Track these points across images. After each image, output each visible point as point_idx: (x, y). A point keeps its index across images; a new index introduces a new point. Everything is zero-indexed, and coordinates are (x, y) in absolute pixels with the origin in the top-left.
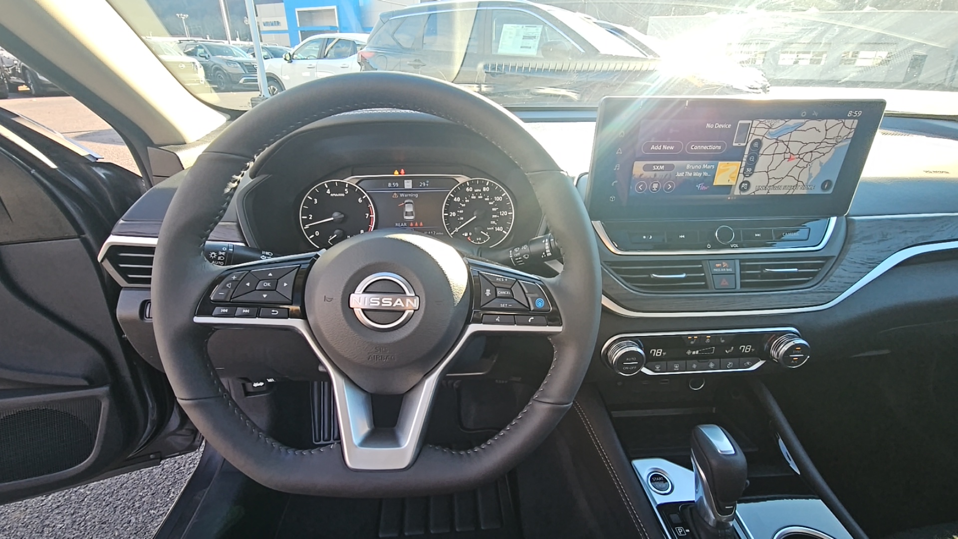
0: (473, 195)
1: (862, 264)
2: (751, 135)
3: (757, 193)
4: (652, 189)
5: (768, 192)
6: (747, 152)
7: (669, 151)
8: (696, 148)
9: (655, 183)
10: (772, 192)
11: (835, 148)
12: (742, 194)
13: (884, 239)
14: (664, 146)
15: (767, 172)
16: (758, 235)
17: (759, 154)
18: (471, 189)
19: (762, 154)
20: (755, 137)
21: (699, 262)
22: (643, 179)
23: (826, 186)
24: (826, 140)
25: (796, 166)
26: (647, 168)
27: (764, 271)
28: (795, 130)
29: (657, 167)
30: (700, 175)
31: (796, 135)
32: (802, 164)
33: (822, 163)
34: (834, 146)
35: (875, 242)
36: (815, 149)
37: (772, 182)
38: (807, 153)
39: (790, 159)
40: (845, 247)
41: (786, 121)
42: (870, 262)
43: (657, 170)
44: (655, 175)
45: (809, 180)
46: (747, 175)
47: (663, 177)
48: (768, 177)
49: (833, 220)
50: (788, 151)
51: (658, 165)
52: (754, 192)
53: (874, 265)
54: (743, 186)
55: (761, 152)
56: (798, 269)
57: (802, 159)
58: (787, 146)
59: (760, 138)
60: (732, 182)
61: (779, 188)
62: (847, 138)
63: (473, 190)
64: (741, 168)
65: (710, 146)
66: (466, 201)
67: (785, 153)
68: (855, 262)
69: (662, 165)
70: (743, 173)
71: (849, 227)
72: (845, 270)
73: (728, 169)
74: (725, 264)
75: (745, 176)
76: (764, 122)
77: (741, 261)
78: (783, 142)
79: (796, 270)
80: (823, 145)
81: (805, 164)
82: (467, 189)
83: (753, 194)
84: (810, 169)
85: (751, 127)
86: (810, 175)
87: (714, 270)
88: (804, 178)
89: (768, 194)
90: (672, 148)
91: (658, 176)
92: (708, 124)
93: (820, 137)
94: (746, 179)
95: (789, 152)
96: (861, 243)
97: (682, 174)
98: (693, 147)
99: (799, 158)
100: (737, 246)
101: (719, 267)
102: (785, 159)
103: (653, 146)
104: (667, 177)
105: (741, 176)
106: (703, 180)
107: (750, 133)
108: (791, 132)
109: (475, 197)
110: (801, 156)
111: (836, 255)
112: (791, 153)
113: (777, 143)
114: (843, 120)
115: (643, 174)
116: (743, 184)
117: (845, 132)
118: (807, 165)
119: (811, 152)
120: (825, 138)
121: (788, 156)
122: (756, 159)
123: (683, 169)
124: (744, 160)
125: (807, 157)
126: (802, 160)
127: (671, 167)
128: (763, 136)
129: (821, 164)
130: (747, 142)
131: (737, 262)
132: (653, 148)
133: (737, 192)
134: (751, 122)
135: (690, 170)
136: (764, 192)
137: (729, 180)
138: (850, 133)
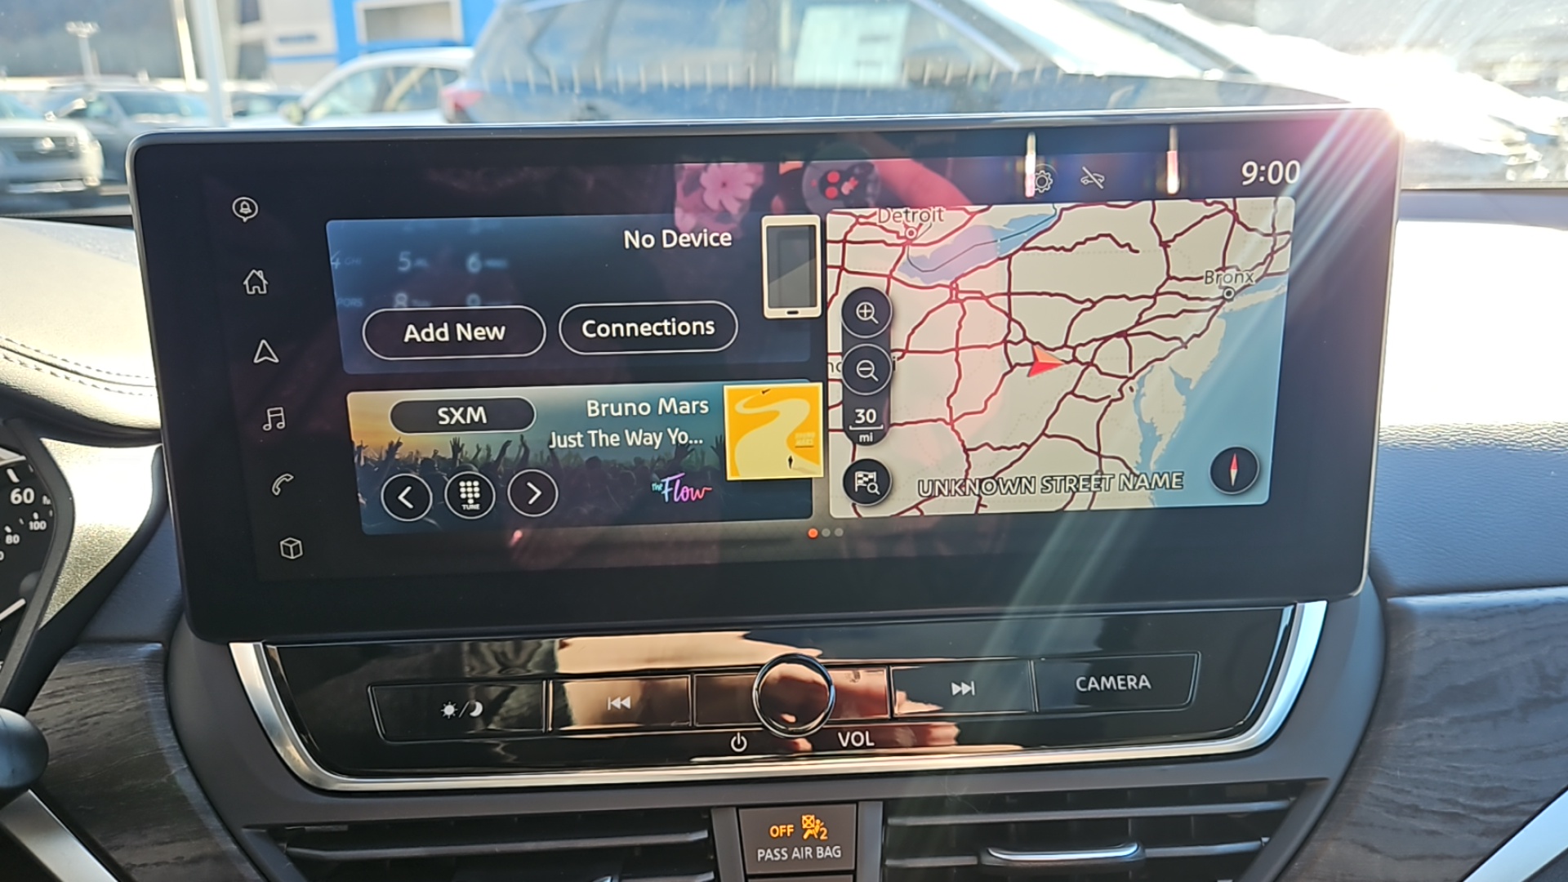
0: (36, 516)
1: (1453, 817)
2: (832, 274)
3: (929, 509)
4: (459, 502)
5: (979, 505)
6: (835, 342)
7: (488, 345)
8: (605, 330)
9: (466, 478)
10: (998, 504)
11: (1224, 316)
12: (867, 512)
13: (1553, 694)
14: (459, 327)
15: (951, 423)
16: (965, 689)
17: (890, 351)
18: (27, 496)
19: (905, 351)
20: (850, 284)
21: (699, 817)
22: (408, 464)
23: (1234, 473)
24: (1171, 286)
25: (1072, 393)
26: (408, 418)
27: (987, 861)
28: (1023, 248)
29: (457, 415)
30: (654, 439)
31: (1030, 269)
32: (1093, 385)
33: (1189, 380)
34: (1218, 308)
35: (1505, 713)
36: (1138, 324)
37: (984, 464)
38: (1106, 339)
39: (1036, 367)
40: (1368, 741)
41: (973, 215)
42: (1487, 804)
43: (458, 427)
44: (457, 447)
45: (1147, 447)
46: (862, 437)
47: (494, 457)
48: (963, 446)
49: (1313, 614)
50: (1016, 334)
51: (456, 404)
52: (916, 506)
53: (1509, 819)
54: (859, 483)
55: (898, 340)
56: (1145, 843)
57: (1090, 364)
58: (1009, 315)
59: (880, 284)
60: (807, 468)
61: (1022, 485)
62: (1265, 274)
63: (38, 498)
64: (826, 408)
65: (666, 324)
66: (9, 540)
67: (1005, 342)
68: (1415, 810)
69: (475, 404)
70: (845, 430)
71: (1394, 645)
72: (1373, 850)
73: (775, 414)
74: (811, 824)
75: (854, 438)
76: (874, 219)
77: (890, 807)
78: (983, 297)
79: (1128, 852)
80: (1165, 304)
81: (1112, 386)
82: (15, 497)
83: (915, 512)
84: (1136, 401)
85: (824, 241)
86: (1149, 434)
87: (761, 853)
88: (1122, 438)
89: (982, 510)
90: (497, 333)
91: (469, 451)
92: (627, 234)
93: (1146, 272)
94: (863, 453)
95: (1025, 338)
96: (1443, 721)
97: (575, 441)
98: (591, 329)
99: (1075, 359)
100: (865, 738)
101: (783, 841)
102: (1012, 368)
103: (411, 327)
104: (512, 453)
105: (839, 441)
106: (677, 461)
107: (825, 267)
108: (1010, 257)
109: (41, 526)
110: (1084, 354)
111: (1334, 777)
112: (1033, 343)
113: (958, 300)
114: (1229, 202)
115: (399, 444)
116: (859, 474)
117: (1248, 251)
118: (1120, 390)
119: (1123, 334)
120: (1169, 278)
121: (1022, 353)
122: (886, 370)
123: (576, 420)
124: (834, 373)
125: (1113, 356)
126: (1092, 369)
127: (515, 415)
128: (890, 277)
129: (1182, 383)
130: (825, 306)
131: (873, 816)
132: (411, 334)
133: (841, 507)
134: (814, 220)
135: (608, 423)
136: (963, 506)
137: (791, 460)
138: (1273, 252)
